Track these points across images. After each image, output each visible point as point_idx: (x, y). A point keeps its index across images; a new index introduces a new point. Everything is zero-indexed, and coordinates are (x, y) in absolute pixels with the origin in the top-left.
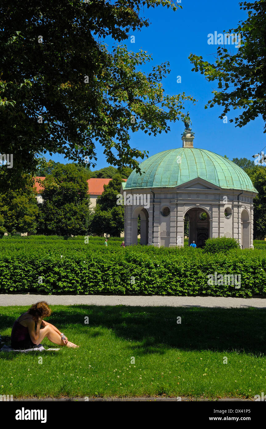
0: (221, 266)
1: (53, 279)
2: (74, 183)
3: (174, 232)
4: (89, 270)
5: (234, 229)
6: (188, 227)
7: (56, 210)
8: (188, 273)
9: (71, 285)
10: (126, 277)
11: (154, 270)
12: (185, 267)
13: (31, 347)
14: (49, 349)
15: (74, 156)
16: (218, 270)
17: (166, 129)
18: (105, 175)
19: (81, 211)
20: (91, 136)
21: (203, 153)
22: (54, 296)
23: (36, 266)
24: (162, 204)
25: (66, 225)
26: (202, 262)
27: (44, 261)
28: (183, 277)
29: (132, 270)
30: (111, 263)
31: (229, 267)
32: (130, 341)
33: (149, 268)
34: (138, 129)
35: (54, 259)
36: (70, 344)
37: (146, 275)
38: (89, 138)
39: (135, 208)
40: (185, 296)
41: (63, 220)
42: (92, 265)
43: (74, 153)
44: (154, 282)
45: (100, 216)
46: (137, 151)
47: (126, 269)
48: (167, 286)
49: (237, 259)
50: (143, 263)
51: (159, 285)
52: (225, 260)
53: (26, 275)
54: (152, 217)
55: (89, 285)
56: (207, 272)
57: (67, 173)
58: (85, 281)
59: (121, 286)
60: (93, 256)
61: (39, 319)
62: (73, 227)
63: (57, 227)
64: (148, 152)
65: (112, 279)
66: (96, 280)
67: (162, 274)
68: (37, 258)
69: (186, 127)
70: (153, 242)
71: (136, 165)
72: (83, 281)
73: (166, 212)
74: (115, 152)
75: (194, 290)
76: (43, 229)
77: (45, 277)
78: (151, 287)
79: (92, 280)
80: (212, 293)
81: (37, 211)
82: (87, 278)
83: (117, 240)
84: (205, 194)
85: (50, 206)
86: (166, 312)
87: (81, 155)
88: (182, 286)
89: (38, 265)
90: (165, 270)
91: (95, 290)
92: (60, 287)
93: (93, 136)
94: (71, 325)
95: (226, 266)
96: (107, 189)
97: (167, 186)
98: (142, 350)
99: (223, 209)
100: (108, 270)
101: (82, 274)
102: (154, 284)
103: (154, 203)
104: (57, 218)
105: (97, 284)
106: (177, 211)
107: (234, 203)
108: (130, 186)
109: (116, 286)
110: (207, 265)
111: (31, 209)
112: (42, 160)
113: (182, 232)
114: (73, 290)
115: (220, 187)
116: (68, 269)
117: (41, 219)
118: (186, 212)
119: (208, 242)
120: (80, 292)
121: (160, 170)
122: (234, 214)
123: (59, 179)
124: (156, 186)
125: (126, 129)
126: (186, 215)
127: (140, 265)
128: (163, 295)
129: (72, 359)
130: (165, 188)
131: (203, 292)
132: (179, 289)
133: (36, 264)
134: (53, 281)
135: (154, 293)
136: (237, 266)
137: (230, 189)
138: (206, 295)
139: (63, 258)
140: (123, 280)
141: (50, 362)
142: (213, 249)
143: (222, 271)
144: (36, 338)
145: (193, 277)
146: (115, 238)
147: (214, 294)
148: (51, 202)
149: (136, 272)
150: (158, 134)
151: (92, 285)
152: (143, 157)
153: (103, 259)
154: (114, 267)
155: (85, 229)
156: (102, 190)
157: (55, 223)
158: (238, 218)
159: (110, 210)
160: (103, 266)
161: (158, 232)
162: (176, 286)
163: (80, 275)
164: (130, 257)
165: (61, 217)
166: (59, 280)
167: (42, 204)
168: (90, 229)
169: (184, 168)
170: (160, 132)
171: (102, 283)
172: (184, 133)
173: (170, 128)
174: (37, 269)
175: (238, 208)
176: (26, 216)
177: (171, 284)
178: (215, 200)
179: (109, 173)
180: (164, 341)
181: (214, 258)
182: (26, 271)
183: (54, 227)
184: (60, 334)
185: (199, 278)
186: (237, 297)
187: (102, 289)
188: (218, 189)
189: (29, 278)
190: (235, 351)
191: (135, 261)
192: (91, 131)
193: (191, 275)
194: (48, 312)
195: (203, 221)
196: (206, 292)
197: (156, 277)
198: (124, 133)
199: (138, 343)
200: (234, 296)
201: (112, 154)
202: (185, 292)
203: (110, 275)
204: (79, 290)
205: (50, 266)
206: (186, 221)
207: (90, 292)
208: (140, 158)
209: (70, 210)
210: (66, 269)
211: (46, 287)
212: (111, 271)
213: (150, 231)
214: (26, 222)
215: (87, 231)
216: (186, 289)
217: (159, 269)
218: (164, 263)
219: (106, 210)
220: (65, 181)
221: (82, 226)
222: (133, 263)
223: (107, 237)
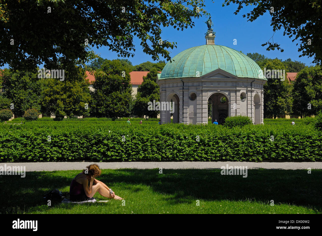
0: (238, 137)
1: (103, 150)
2: (119, 75)
3: (200, 113)
4: (131, 142)
5: (248, 110)
6: (211, 109)
7: (105, 97)
8: (211, 143)
9: (118, 154)
10: (161, 147)
11: (184, 141)
12: (208, 138)
13: (86, 199)
14: (100, 201)
15: (116, 48)
16: (235, 140)
17: (191, 24)
18: (144, 69)
19: (125, 97)
20: (130, 31)
21: (223, 49)
22: (104, 163)
23: (89, 140)
24: (190, 91)
25: (114, 109)
26: (222, 134)
27: (96, 135)
28: (207, 146)
29: (166, 142)
30: (149, 136)
31: (244, 137)
32: (164, 195)
33: (180, 140)
34: (168, 25)
35: (103, 134)
36: (117, 197)
37: (177, 145)
38: (128, 33)
39: (168, 94)
40: (209, 161)
41: (111, 105)
42: (134, 138)
43: (117, 46)
44: (184, 150)
45: (141, 101)
46: (167, 43)
47: (161, 140)
48: (194, 154)
49: (250, 131)
50: (175, 136)
51: (187, 153)
52: (240, 133)
53: (81, 147)
54: (182, 101)
55: (132, 154)
56: (226, 142)
57: (113, 68)
58: (128, 150)
59: (158, 154)
60: (134, 131)
61: (92, 177)
62: (119, 111)
63: (106, 111)
64: (176, 43)
65: (150, 148)
66: (137, 150)
67: (190, 144)
68: (90, 133)
69: (209, 28)
70: (183, 121)
71: (167, 54)
72: (127, 151)
73: (193, 97)
74: (150, 44)
75: (216, 157)
76: (95, 112)
77: (97, 148)
78: (181, 155)
79: (134, 150)
80: (230, 158)
81: (90, 98)
82: (130, 148)
83: (155, 120)
84: (225, 82)
85: (100, 94)
86: (193, 173)
87: (122, 47)
88: (206, 154)
89: (91, 139)
90: (193, 141)
91: (137, 158)
92: (108, 155)
93: (132, 32)
94: (117, 184)
95: (241, 137)
96: (145, 80)
97: (193, 76)
98: (174, 200)
99: (239, 94)
100: (147, 141)
101: (126, 145)
102: (184, 152)
103: (184, 90)
104: (106, 104)
105: (138, 153)
106: (202, 96)
107: (248, 89)
108: (164, 76)
109: (153, 154)
110: (226, 136)
111: (85, 97)
112: (91, 53)
113: (207, 113)
114: (119, 158)
115: (236, 76)
116: (115, 142)
117: (93, 105)
118: (209, 97)
119: (227, 119)
120: (125, 159)
121: (188, 63)
122: (248, 97)
123: (107, 72)
124: (185, 76)
125: (158, 25)
126: (210, 99)
127: (172, 137)
128: (191, 161)
129: (118, 208)
130: (192, 77)
131: (223, 158)
132: (204, 156)
133: (90, 138)
134: (103, 151)
135: (184, 160)
136: (250, 137)
137: (245, 78)
138: (226, 160)
139: (110, 132)
140: (159, 150)
141: (101, 210)
142: (231, 125)
143: (238, 141)
144: (90, 192)
145: (215, 146)
146: (153, 119)
147: (232, 159)
148: (101, 91)
149: (169, 143)
150: (184, 28)
151: (134, 154)
152: (172, 47)
153: (142, 133)
154: (152, 139)
155: (128, 112)
156: (142, 81)
157: (104, 108)
158: (251, 101)
159: (148, 96)
160: (143, 138)
161: (187, 113)
162: (201, 154)
163: (125, 146)
164: (164, 131)
165: (109, 102)
166: (108, 150)
167: (93, 92)
168: (132, 112)
169: (208, 61)
170: (186, 27)
171: (142, 152)
172: (207, 33)
173: (194, 23)
174: (90, 142)
175: (251, 93)
176: (81, 102)
177: (197, 152)
178: (233, 86)
179: (147, 67)
180: (191, 194)
181: (232, 131)
182: (81, 143)
183: (104, 111)
184: (108, 190)
185: (219, 147)
186: (250, 161)
187: (142, 157)
188: (235, 77)
189: (84, 149)
190: (248, 200)
191: (168, 134)
192: (130, 28)
193: (213, 144)
194: (99, 172)
195: (223, 104)
196: (226, 158)
197: (185, 146)
198: (157, 28)
199: (171, 196)
200: (248, 160)
201: (147, 45)
202: (209, 158)
203: (149, 146)
204: (124, 158)
205: (101, 139)
206: (209, 104)
207: (132, 159)
208: (170, 48)
209: (116, 97)
210: (113, 141)
211: (97, 156)
212: (149, 143)
213: (181, 113)
214: (81, 107)
215: (130, 114)
216: (210, 156)
217: (187, 140)
218: (192, 136)
219: (145, 96)
220: (112, 74)
221: (126, 110)
222: (166, 136)
223: (146, 118)
